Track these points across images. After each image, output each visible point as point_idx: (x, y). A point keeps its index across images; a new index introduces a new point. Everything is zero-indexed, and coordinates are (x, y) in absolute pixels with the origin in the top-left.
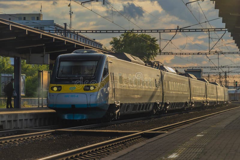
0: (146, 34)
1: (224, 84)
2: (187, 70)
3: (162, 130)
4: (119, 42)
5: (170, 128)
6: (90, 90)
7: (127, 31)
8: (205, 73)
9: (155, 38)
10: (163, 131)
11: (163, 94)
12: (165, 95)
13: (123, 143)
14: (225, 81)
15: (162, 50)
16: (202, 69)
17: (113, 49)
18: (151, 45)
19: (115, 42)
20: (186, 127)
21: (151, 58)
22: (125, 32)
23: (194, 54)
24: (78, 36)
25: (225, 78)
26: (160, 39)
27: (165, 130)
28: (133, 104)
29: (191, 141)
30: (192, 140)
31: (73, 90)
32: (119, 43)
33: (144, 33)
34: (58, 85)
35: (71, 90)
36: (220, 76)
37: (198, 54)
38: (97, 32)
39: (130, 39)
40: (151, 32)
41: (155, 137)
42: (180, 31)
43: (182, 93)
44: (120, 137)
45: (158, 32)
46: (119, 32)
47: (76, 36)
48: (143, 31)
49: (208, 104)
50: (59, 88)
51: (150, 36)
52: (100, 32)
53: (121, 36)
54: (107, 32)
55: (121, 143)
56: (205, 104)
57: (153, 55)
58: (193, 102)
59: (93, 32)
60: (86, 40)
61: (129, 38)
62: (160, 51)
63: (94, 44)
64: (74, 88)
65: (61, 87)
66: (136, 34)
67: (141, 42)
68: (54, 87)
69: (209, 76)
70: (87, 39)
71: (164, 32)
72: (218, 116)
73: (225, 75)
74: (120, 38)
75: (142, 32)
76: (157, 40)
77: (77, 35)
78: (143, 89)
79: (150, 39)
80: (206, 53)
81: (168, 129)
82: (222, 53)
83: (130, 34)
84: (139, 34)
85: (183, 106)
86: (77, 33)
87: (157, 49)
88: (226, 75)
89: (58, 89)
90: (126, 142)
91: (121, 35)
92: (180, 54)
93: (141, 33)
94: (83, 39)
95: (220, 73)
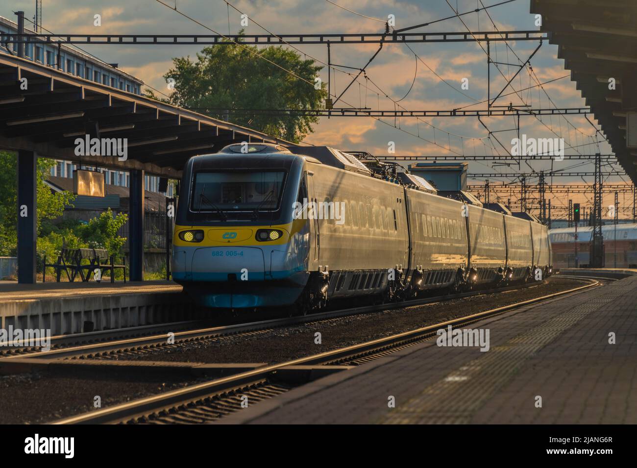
0: (284, 47)
1: (537, 212)
2: (418, 165)
3: (335, 361)
4: (194, 73)
5: (362, 356)
6: (271, 240)
7: (220, 40)
8: (474, 176)
9: (312, 62)
10: (337, 363)
11: (410, 248)
12: (413, 252)
13: (207, 402)
14: (540, 202)
15: (334, 100)
16: (465, 163)
17: (177, 98)
18: (299, 84)
19: (182, 75)
20: (411, 351)
21: (300, 128)
22: (216, 42)
23: (438, 114)
24: (62, 54)
25: (540, 191)
26: (329, 64)
27: (346, 360)
28: (352, 272)
29: (429, 395)
30: (431, 392)
31: (231, 240)
32: (196, 78)
33: (276, 46)
34: (195, 228)
35: (227, 240)
36: (524, 186)
37: (454, 113)
38: (124, 40)
39: (232, 63)
40: (301, 42)
41: (309, 385)
42: (395, 41)
43: (449, 244)
44: (198, 383)
45: (321, 42)
46: (195, 43)
47: (56, 53)
48: (273, 40)
49: (511, 276)
50: (199, 236)
51: (298, 53)
52: (135, 40)
53: (201, 55)
54: (155, 40)
55: (199, 403)
56: (504, 274)
57: (304, 116)
58: (476, 269)
59: (109, 42)
60: (89, 66)
61: (229, 59)
62: (329, 103)
63: (112, 79)
64: (233, 235)
65: (202, 232)
66: (251, 49)
67: (267, 76)
68: (185, 232)
69: (487, 186)
70: (92, 64)
71: (342, 42)
72: (516, 316)
73: (540, 184)
74: (198, 61)
75: (269, 42)
76: (318, 69)
77: (59, 49)
78: (371, 236)
79: (298, 63)
80: (478, 111)
81: (354, 358)
82: (531, 113)
83: (231, 47)
84: (260, 47)
85: (452, 280)
86: (59, 43)
87: (320, 98)
88: (542, 183)
89: (194, 238)
90: (219, 400)
91: (203, 52)
92: (396, 116)
93: (268, 46)
94: (78, 65)
95: (523, 177)
